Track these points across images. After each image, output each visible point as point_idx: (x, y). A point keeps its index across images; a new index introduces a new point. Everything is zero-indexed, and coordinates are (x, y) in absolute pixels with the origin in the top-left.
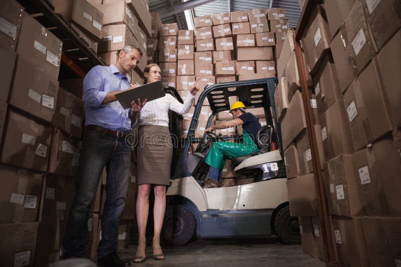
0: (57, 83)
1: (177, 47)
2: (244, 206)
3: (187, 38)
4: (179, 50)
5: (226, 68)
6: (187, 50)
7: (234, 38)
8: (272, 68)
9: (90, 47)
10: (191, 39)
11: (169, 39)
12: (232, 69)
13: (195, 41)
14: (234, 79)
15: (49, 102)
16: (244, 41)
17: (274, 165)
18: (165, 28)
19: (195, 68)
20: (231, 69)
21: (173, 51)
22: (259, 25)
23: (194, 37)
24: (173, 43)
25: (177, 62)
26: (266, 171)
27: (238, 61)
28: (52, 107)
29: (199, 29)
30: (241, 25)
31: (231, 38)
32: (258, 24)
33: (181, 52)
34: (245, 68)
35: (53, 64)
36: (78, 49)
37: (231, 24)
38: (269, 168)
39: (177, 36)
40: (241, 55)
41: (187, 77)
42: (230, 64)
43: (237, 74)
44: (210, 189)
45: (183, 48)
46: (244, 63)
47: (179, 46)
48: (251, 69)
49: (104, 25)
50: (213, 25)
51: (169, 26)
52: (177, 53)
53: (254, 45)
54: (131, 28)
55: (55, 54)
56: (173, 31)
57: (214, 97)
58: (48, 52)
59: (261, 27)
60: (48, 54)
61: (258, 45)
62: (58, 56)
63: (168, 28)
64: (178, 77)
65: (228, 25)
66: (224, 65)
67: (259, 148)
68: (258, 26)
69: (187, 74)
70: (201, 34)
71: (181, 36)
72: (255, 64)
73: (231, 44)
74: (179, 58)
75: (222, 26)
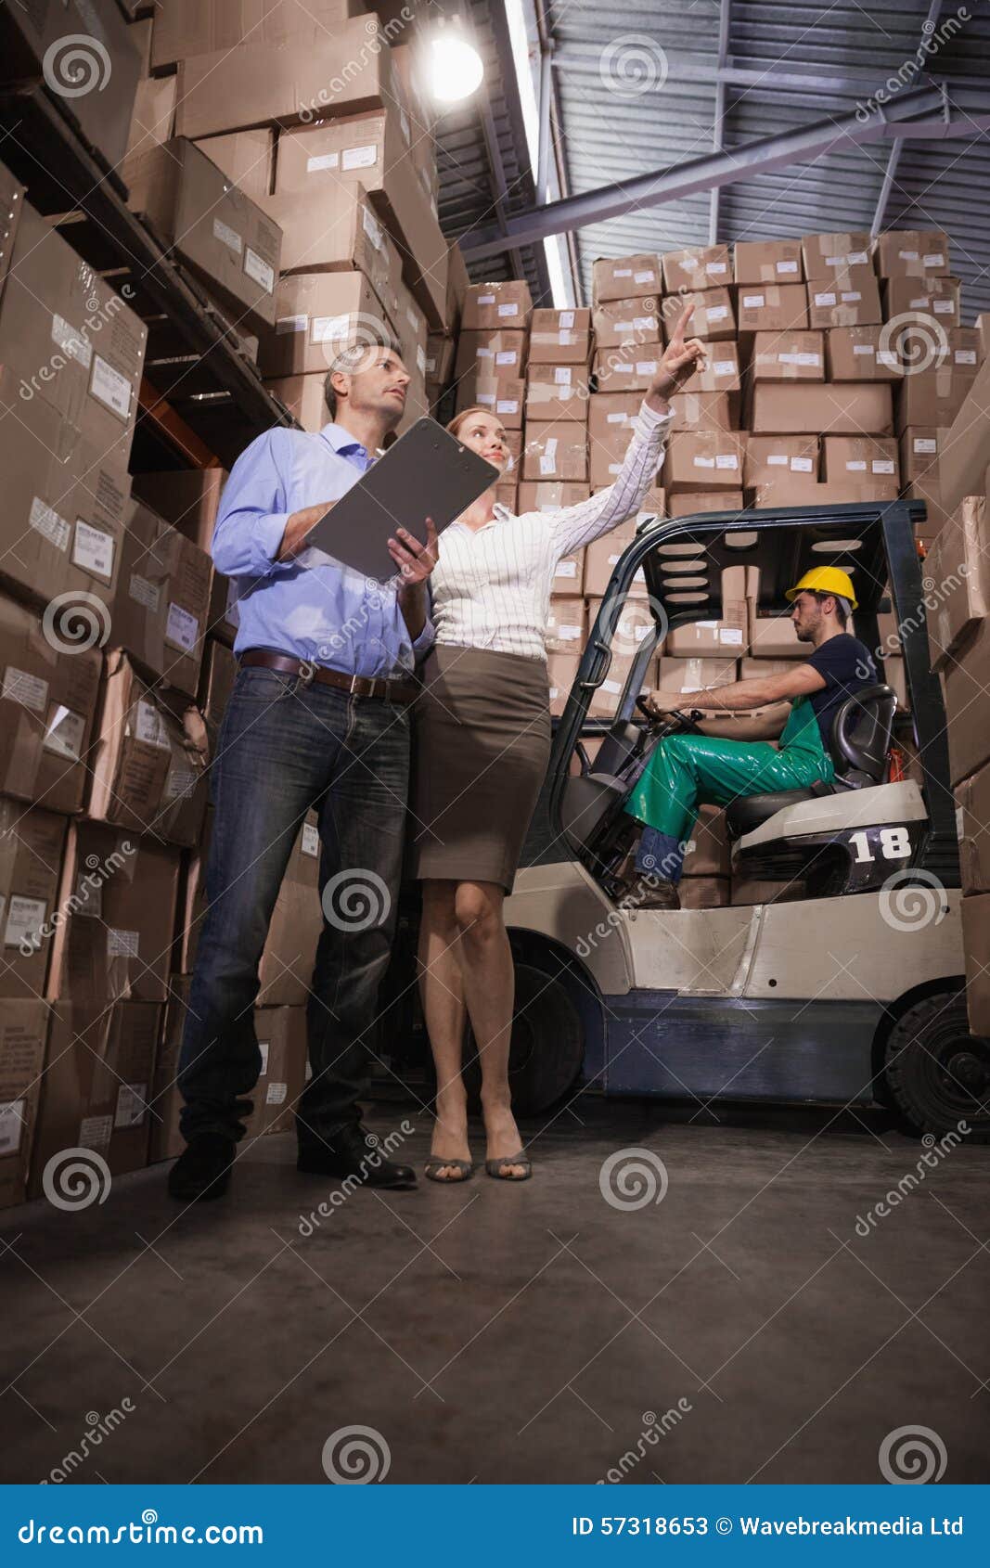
0: (125, 481)
1: (524, 374)
2: (773, 983)
3: (565, 338)
4: (532, 385)
5: (707, 459)
6: (564, 386)
7: (743, 344)
8: (886, 467)
9: (240, 351)
10: (579, 344)
11: (496, 341)
12: (730, 463)
13: (593, 351)
14: (737, 500)
15: (97, 552)
16: (783, 358)
17: (895, 838)
18: (481, 300)
19: (588, 454)
20: (727, 465)
21: (510, 386)
22: (845, 297)
23: (592, 335)
24: (512, 358)
25: (523, 429)
26: (864, 855)
27: (753, 435)
28: (106, 571)
29: (608, 307)
30: (774, 296)
31: (733, 344)
32: (838, 294)
33: (539, 392)
34: (783, 460)
35: (114, 406)
36: (197, 357)
37: (733, 292)
38: (876, 848)
39: (527, 330)
40: (767, 410)
41: (559, 486)
42: (724, 442)
43: (751, 484)
44: (641, 911)
45: (548, 377)
46: (778, 442)
47: (533, 371)
48: (806, 465)
49: (282, 274)
50: (664, 294)
51: (496, 293)
52: (526, 397)
53: (821, 375)
54: (379, 287)
55: (121, 372)
56: (511, 311)
57: (666, 567)
58: (98, 359)
59: (851, 304)
60: (96, 367)
61: (838, 373)
62: (130, 377)
63: (492, 299)
64: (525, 488)
65: (724, 292)
66: (704, 448)
67: (842, 765)
68: (839, 302)
69: (562, 477)
70: (618, 327)
71: (540, 331)
72: (822, 446)
73: (729, 368)
74: (530, 415)
75: (700, 295)
